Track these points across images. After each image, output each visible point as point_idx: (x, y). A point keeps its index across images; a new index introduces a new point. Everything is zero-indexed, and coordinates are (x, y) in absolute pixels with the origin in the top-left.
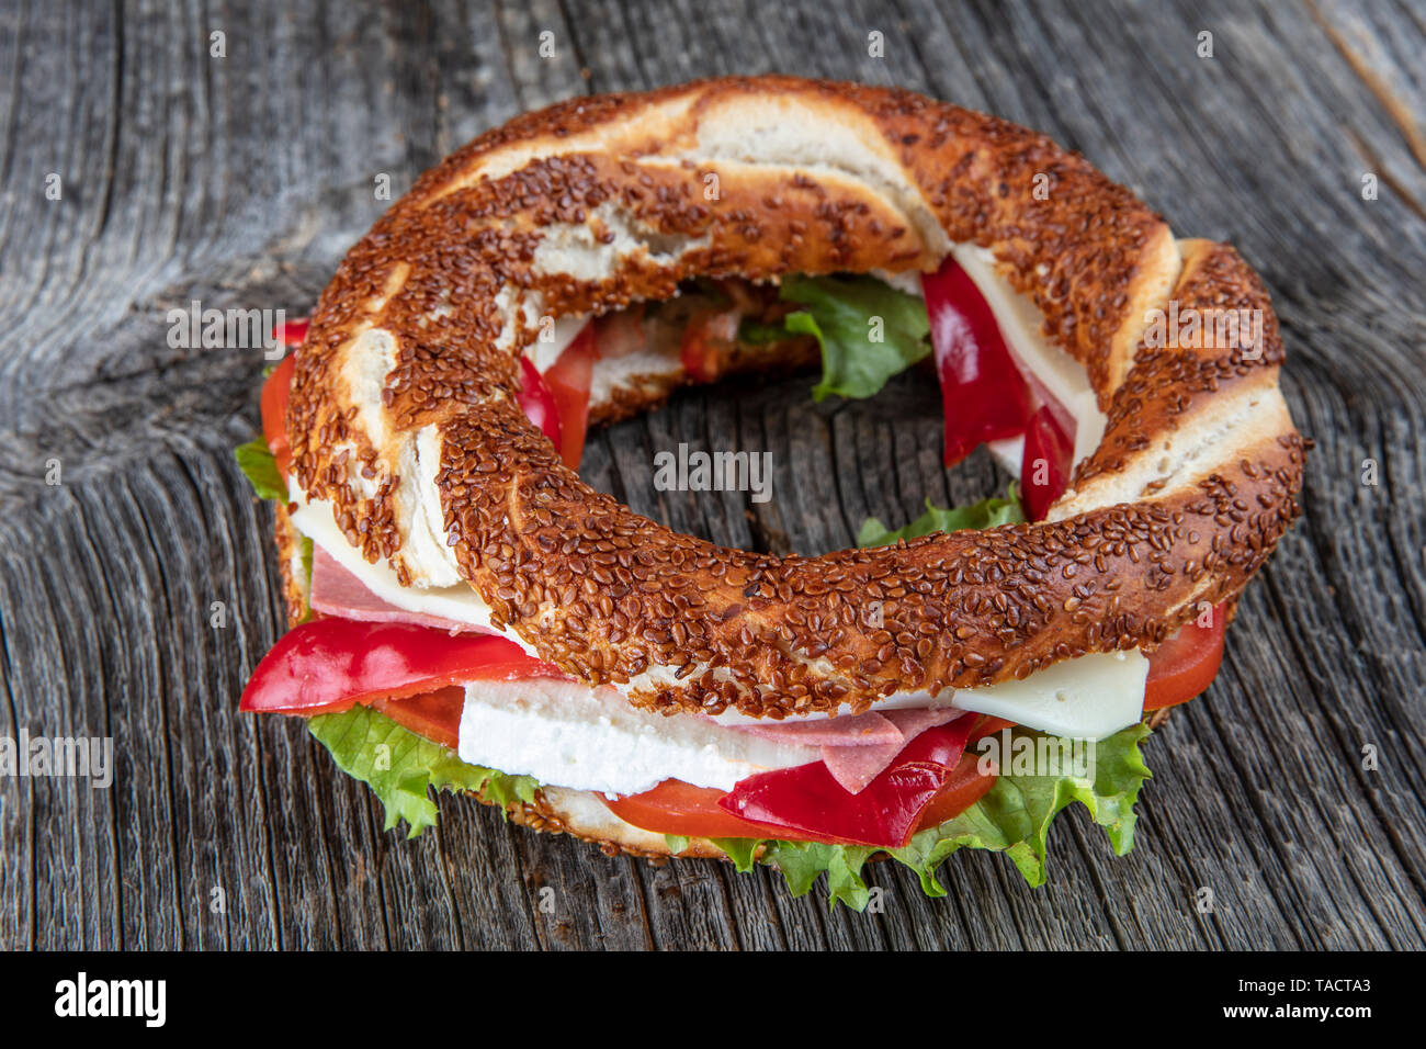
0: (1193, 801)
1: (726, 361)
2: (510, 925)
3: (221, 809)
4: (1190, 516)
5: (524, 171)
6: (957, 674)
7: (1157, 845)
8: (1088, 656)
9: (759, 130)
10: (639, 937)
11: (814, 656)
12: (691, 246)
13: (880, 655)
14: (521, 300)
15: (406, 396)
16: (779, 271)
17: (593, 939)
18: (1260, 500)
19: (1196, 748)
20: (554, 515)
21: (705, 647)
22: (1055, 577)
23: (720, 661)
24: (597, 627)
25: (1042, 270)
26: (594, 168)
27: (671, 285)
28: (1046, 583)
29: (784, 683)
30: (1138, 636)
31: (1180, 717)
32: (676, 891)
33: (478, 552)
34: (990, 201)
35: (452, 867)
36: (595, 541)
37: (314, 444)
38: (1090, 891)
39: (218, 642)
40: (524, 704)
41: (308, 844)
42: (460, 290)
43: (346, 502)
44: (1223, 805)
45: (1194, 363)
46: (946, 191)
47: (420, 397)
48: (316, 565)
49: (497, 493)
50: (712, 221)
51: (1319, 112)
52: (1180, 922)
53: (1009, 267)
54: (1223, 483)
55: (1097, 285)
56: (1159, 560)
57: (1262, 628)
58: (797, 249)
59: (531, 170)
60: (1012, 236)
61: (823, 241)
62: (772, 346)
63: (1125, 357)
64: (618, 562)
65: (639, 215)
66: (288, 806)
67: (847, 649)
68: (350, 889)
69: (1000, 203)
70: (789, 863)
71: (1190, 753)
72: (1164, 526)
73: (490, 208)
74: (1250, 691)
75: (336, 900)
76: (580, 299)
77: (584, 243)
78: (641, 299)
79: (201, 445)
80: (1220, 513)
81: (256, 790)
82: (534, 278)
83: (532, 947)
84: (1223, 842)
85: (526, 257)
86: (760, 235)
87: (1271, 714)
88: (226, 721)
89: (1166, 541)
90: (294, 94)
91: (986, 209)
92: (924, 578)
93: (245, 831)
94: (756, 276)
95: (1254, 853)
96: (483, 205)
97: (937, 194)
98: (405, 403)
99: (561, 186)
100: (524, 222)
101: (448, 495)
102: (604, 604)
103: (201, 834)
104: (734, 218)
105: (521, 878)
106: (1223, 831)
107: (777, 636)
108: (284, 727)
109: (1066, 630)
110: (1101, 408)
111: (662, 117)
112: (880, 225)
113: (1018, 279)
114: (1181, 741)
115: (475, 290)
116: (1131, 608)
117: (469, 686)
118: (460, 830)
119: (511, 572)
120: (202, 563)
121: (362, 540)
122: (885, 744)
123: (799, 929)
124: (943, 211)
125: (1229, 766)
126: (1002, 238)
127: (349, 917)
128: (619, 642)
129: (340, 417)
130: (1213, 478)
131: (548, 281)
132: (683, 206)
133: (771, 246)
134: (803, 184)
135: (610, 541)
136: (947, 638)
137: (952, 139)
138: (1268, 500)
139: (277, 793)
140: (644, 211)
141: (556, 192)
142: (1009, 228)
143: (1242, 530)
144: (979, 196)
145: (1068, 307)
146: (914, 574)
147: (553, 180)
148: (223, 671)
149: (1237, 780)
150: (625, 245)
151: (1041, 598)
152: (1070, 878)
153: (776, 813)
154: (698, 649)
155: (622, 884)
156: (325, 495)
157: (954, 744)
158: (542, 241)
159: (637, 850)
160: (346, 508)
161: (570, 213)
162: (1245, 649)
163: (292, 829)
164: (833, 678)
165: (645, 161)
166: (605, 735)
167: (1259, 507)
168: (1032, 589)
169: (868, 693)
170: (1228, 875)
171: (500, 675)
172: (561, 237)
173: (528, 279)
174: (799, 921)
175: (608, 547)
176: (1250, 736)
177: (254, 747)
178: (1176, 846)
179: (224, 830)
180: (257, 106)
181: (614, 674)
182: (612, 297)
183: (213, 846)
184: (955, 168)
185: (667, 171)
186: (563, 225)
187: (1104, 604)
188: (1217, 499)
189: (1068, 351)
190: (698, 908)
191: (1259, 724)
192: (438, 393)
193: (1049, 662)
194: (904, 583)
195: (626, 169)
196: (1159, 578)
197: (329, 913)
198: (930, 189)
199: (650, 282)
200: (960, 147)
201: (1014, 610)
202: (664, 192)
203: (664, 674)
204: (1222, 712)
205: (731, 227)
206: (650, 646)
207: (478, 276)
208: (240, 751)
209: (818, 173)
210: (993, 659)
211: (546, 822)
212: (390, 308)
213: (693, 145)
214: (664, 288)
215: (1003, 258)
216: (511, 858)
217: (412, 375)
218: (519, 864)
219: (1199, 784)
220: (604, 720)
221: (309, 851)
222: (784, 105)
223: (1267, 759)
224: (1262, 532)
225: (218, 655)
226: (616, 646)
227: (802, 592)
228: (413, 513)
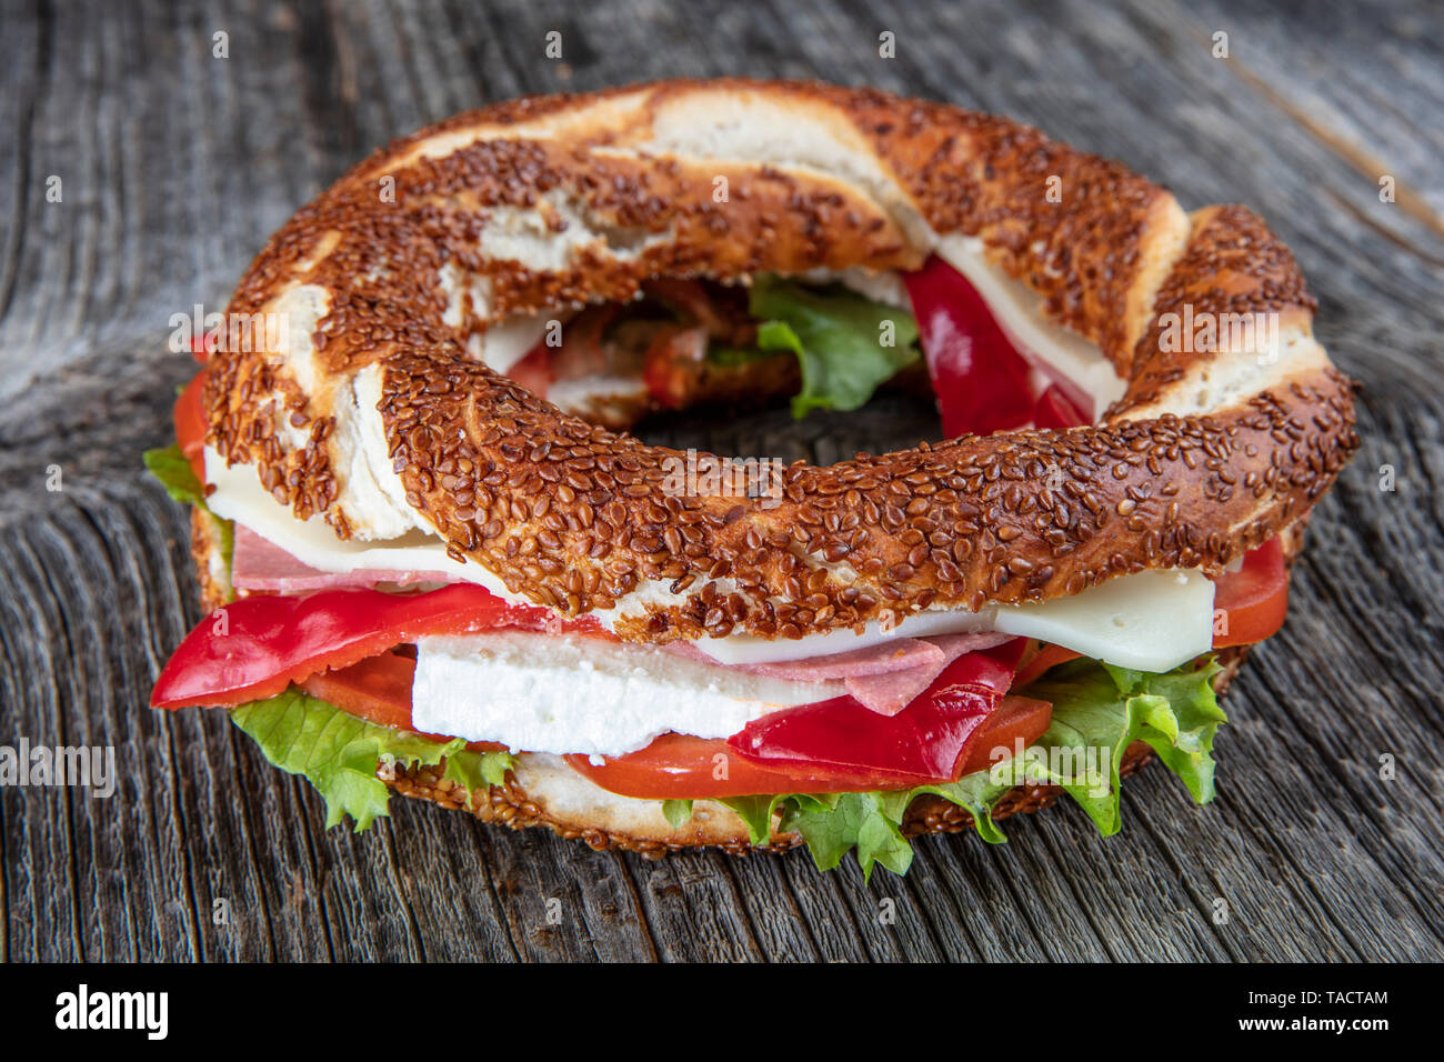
0: (1267, 775)
1: (693, 384)
2: (480, 935)
3: (130, 836)
4: (1243, 430)
5: (467, 150)
6: (1002, 583)
7: (1233, 819)
8: (1146, 571)
9: (720, 127)
10: (636, 939)
11: (835, 558)
12: (652, 242)
13: (911, 559)
14: (467, 283)
15: (341, 340)
16: (751, 270)
17: (581, 944)
18: (1316, 421)
19: (1260, 724)
20: (518, 424)
21: (705, 553)
22: (1104, 476)
23: (723, 569)
24: (576, 541)
25: (1038, 248)
26: (544, 153)
27: (632, 283)
28: (1096, 482)
29: (801, 594)
30: (1202, 552)
31: (1238, 695)
32: (678, 890)
33: (431, 474)
34: (975, 186)
35: (407, 880)
36: (568, 448)
37: (234, 405)
38: (1164, 868)
39: (127, 675)
40: (490, 654)
41: (235, 867)
42: (400, 257)
43: (273, 457)
44: (1301, 776)
45: (1223, 298)
46: (927, 178)
47: (356, 338)
48: (238, 547)
49: (451, 410)
50: (674, 214)
51: (1288, 174)
52: (1273, 892)
53: (1002, 252)
54: (1273, 401)
55: (1103, 247)
56: (1216, 468)
57: (1314, 611)
58: (769, 244)
59: (474, 149)
60: (1002, 218)
61: (795, 235)
62: (743, 369)
63: (1142, 312)
64: (597, 467)
65: (593, 204)
66: (210, 831)
67: (873, 552)
68: (286, 910)
69: (987, 187)
70: (813, 830)
71: (1255, 729)
72: (1218, 437)
73: (429, 186)
74: (1312, 668)
75: (270, 922)
76: (533, 291)
77: (533, 231)
78: (599, 299)
79: (108, 496)
80: (1276, 428)
81: (173, 818)
82: (482, 261)
83: (507, 957)
84: (1308, 812)
85: (471, 237)
86: (728, 228)
87: (1338, 688)
88: (136, 751)
89: (1221, 449)
90: (212, 200)
91: (972, 193)
92: (956, 473)
93: (158, 857)
94: (724, 274)
95: (1346, 821)
96: (422, 183)
97: (917, 183)
98: (340, 346)
99: (508, 166)
100: (468, 201)
101: (393, 419)
102: (583, 514)
103: (106, 861)
104: (699, 210)
105: (491, 887)
106: (1306, 801)
107: (789, 539)
108: (204, 754)
109: (1121, 538)
110: (1120, 373)
111: (613, 111)
112: (858, 217)
113: (1012, 261)
114: (1244, 719)
115: (416, 260)
116: (1191, 518)
117: (422, 642)
118: (415, 843)
119: (470, 488)
120: (109, 605)
121: (292, 497)
122: (923, 665)
123: (827, 922)
124: (925, 201)
125: (1300, 739)
126: (991, 223)
127: (285, 938)
128: (602, 556)
129: (265, 369)
130: (1264, 396)
131: (497, 267)
132: (642, 196)
133: (740, 240)
134: (771, 176)
135: (586, 447)
136: (988, 540)
137: (928, 127)
138: (1325, 422)
139: (196, 819)
140: (600, 200)
141: (502, 171)
142: (998, 211)
143: (1301, 449)
144: (964, 181)
145: (1072, 277)
146: (943, 470)
147: (499, 161)
148: (132, 704)
149: (1312, 751)
150: (579, 237)
151: (1091, 496)
152: (1137, 856)
153: (798, 750)
154: (695, 557)
155: (613, 886)
156: (248, 456)
157: (1002, 670)
158: (488, 224)
159: (630, 839)
160: (276, 463)
161: (519, 195)
162: (1299, 631)
163: (215, 853)
164: (858, 585)
165: (598, 151)
166: (588, 681)
167: (1316, 430)
168: (1082, 487)
169: (900, 606)
170: (1320, 844)
171: (458, 627)
172: (510, 222)
173: (475, 261)
174: (825, 913)
175: (585, 453)
176: (1319, 709)
177: (169, 775)
178: (1254, 818)
179: (134, 858)
180: (172, 208)
181: (597, 597)
182: (568, 292)
183: (121, 874)
184: (935, 156)
185: (623, 162)
186: (511, 209)
187: (1162, 511)
188: (1271, 416)
189: (1074, 327)
190: (705, 906)
191: (1327, 697)
192: (378, 335)
193: (1104, 576)
194: (934, 481)
195: (579, 157)
196: (1219, 486)
197: (261, 935)
198: (909, 178)
199: (611, 278)
200: (939, 135)
201: (1063, 510)
202: (621, 182)
203: (658, 593)
204: (1283, 689)
205: (697, 220)
206: (639, 560)
207: (419, 248)
208: (152, 779)
209: (787, 168)
210: (1041, 566)
211: (519, 811)
212: (321, 268)
213: (649, 137)
214: (624, 285)
215: (993, 244)
216: (478, 867)
217: (347, 319)
218: (488, 872)
219: (1271, 758)
220: (586, 666)
221: (236, 873)
222: (746, 102)
223: (1342, 730)
224: (1323, 455)
225: (127, 689)
226: (597, 563)
227: (816, 492)
228: (351, 458)
